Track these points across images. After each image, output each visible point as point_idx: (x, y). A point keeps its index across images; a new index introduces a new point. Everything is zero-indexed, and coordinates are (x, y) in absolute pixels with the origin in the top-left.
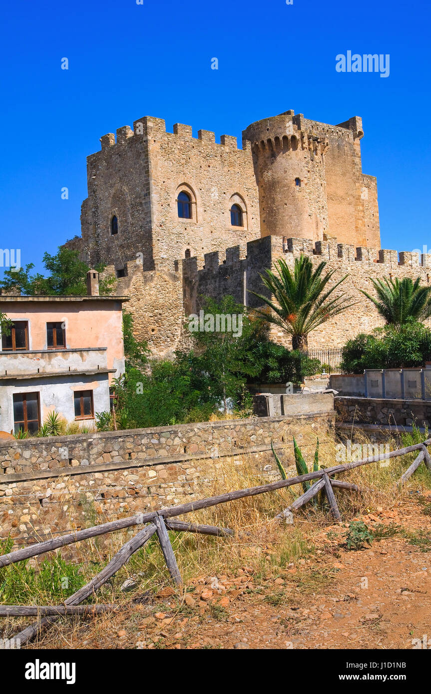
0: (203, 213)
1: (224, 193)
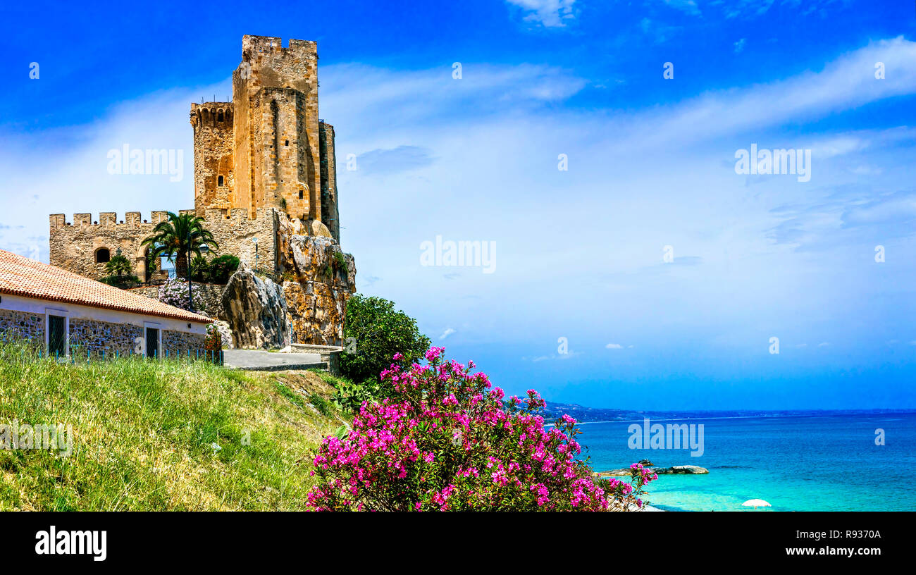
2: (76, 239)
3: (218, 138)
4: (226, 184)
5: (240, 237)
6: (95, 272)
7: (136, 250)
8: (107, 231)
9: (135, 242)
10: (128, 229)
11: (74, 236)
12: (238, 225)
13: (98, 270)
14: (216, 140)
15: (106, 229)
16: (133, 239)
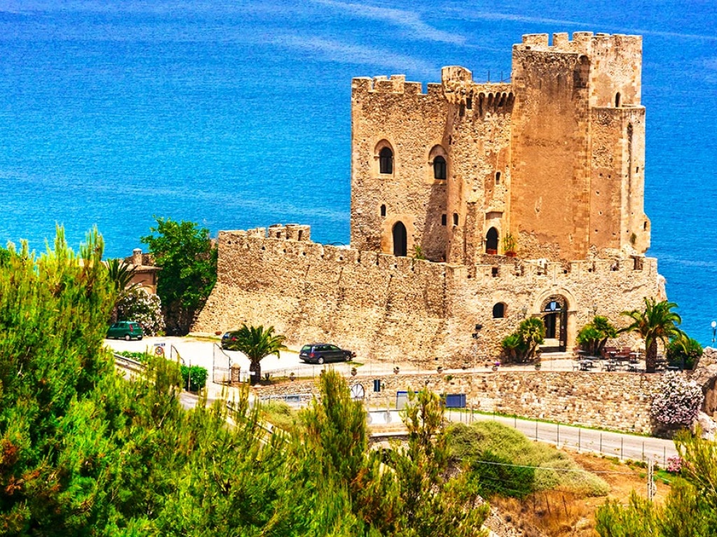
0: (401, 168)
1: (424, 146)
2: (477, 293)
3: (498, 127)
4: (503, 182)
5: (626, 291)
6: (493, 329)
7: (532, 305)
8: (506, 285)
9: (531, 296)
10: (526, 283)
11: (476, 291)
12: (624, 278)
13: (496, 327)
14: (496, 129)
15: (506, 283)
16: (529, 293)
